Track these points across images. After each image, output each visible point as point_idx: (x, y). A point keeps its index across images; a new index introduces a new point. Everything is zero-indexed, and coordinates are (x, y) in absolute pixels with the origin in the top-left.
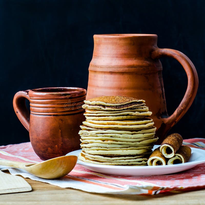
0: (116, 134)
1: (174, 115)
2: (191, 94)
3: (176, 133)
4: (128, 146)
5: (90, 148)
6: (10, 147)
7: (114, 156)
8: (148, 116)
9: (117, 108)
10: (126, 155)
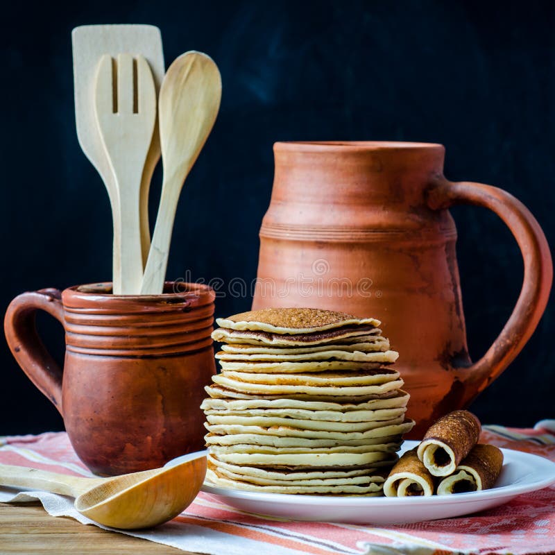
0: (300, 411)
1: (487, 360)
2: (531, 303)
3: (464, 410)
4: (332, 443)
5: (229, 446)
6: (50, 438)
7: (295, 468)
8: (387, 363)
9: (303, 341)
10: (327, 466)
